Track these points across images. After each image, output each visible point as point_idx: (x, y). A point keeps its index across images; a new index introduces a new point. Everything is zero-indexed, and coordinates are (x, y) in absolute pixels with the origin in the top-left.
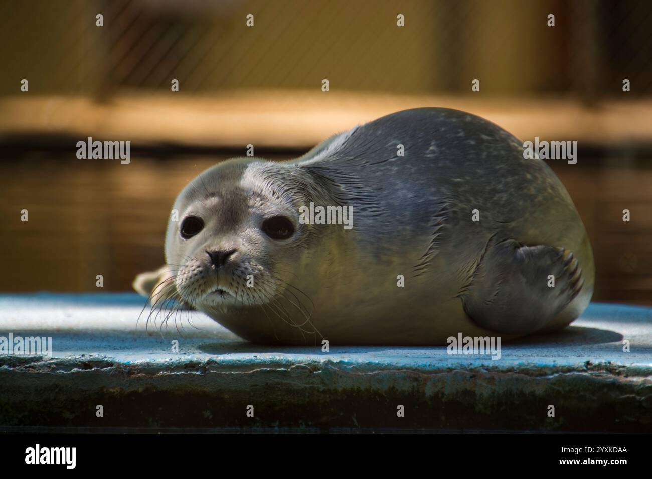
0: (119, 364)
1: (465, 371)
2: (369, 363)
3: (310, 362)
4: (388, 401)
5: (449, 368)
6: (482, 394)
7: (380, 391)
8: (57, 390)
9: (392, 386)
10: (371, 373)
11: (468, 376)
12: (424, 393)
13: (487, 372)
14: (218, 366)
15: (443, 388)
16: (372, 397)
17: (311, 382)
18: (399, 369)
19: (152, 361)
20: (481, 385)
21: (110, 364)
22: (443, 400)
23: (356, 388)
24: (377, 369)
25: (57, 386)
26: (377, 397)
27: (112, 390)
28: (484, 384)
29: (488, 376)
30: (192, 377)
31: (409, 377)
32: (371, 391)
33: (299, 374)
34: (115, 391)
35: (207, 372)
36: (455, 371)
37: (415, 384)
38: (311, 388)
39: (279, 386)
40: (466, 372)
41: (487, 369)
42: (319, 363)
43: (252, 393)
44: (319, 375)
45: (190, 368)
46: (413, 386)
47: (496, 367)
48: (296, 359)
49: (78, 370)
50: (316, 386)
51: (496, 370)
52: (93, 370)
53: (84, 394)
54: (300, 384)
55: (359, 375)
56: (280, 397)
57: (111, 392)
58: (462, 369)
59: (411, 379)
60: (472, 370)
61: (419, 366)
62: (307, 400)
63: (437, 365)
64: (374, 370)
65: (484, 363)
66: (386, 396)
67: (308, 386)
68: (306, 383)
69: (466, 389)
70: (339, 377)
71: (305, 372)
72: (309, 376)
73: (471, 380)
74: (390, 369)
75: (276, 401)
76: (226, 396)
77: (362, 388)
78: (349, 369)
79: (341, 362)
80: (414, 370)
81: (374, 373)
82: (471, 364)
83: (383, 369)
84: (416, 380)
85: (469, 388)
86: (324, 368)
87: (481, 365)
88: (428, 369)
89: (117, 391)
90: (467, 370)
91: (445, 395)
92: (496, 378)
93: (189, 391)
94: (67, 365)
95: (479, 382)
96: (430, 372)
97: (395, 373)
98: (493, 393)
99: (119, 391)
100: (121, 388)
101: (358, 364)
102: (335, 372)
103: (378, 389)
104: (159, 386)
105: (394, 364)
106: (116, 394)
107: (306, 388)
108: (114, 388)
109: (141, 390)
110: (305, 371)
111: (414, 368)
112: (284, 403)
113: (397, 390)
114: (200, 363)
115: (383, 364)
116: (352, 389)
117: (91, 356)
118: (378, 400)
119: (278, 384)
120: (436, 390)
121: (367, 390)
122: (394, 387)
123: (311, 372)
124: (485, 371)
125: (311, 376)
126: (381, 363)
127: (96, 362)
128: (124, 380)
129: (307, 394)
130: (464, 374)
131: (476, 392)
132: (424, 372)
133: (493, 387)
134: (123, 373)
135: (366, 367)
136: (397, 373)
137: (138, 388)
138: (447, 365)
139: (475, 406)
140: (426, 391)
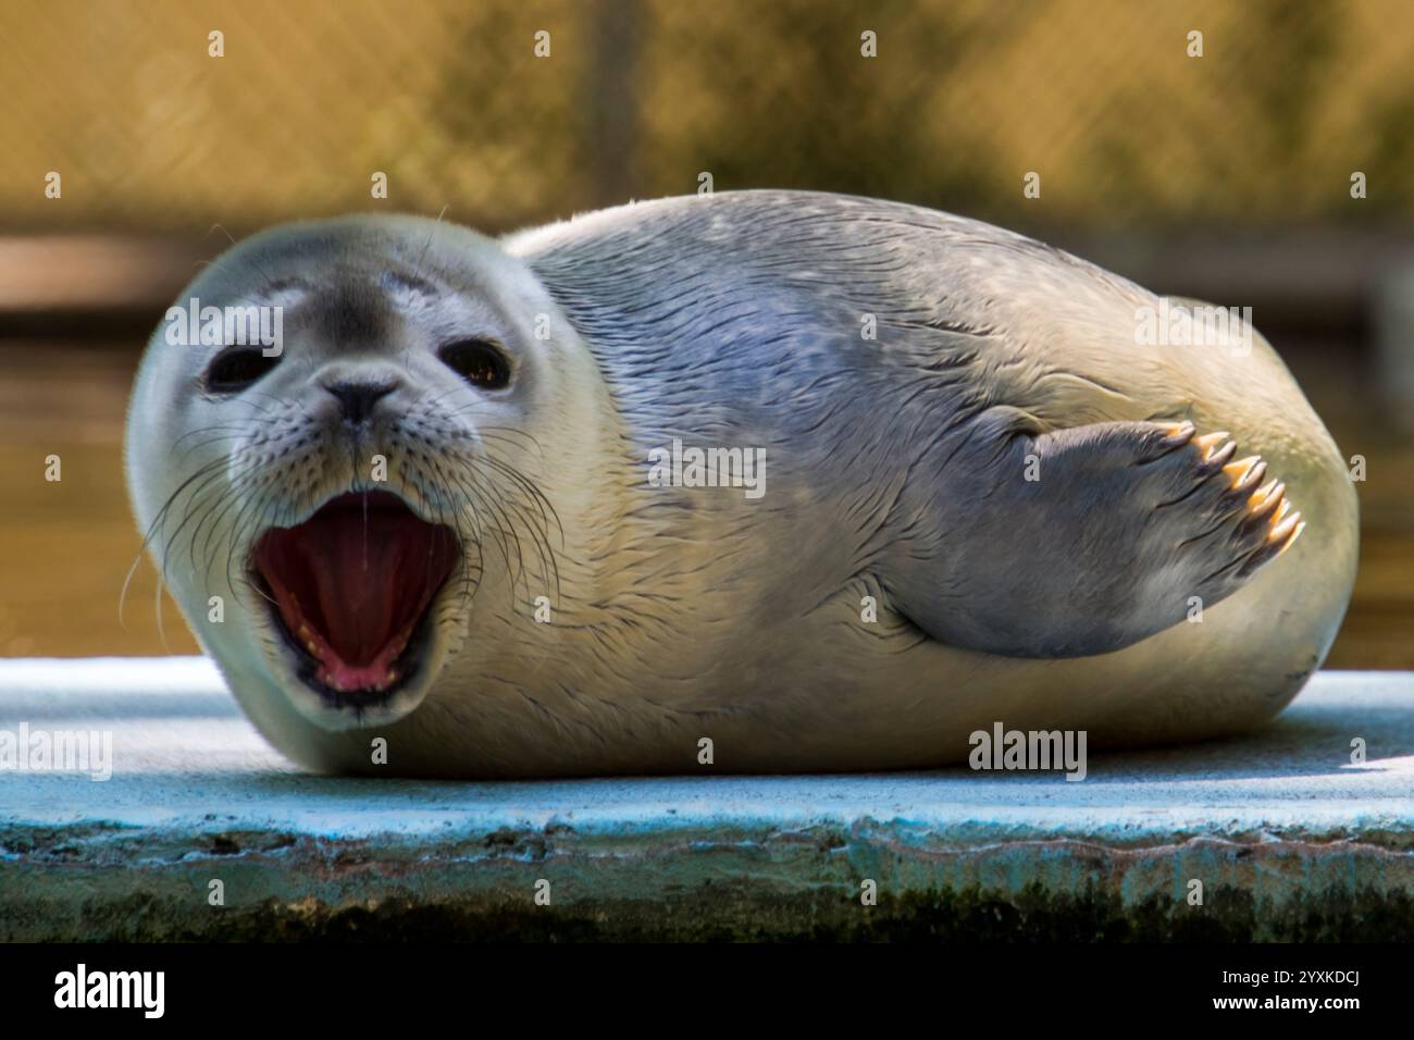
0: (309, 838)
1: (1219, 840)
2: (971, 822)
3: (816, 822)
4: (1024, 920)
5: (1179, 833)
6: (1267, 900)
7: (1003, 896)
8: (145, 910)
9: (1033, 881)
10: (979, 850)
11: (1232, 854)
12: (1118, 900)
13: (1279, 840)
14: (578, 838)
15: (1166, 884)
16: (984, 911)
17: (823, 873)
18: (1048, 838)
19: (397, 829)
20: (1266, 874)
21: (288, 840)
22: (1169, 915)
23: (939, 889)
24: (994, 838)
25: (144, 899)
26: (996, 911)
27: (294, 907)
28: (1275, 872)
29: (1283, 852)
30: (508, 869)
31: (1079, 859)
32: (980, 897)
33: (792, 856)
34: (304, 908)
35: (547, 855)
36: (1196, 839)
37: (1095, 875)
38: (822, 891)
39: (740, 887)
40: (1226, 842)
41: (1278, 834)
42: (841, 824)
43: (669, 908)
44: (843, 858)
45: (501, 846)
46: (1090, 880)
47: (1301, 828)
48: (779, 815)
49: (203, 856)
50: (836, 884)
51: (1304, 833)
52: (242, 854)
53: (218, 917)
54: (792, 881)
55: (946, 855)
56: (742, 917)
57: (291, 912)
58: (1214, 833)
59: (1084, 863)
60: (1238, 837)
61: (1100, 829)
62: (813, 922)
63: (1146, 827)
64: (985, 841)
65: (1266, 820)
66: (1018, 907)
67: (815, 886)
68: (812, 880)
69: (1228, 887)
70: (895, 862)
71: (808, 850)
72: (817, 859)
73: (1239, 862)
74: (1025, 838)
75: (731, 926)
76: (601, 917)
77: (958, 889)
78: (920, 838)
79: (896, 822)
80: (1089, 839)
81: (986, 847)
82: (1235, 821)
83: (1007, 839)
84: (1096, 864)
85: (1234, 884)
86: (854, 837)
87: (1260, 823)
88: (1123, 835)
89: (309, 909)
90: (1226, 837)
91: (1173, 901)
92: (1305, 856)
93: (501, 904)
94: (168, 844)
95: (1261, 866)
96: (1129, 844)
97: (1040, 847)
98: (1297, 895)
99: (314, 908)
100: (318, 902)
101: (941, 825)
102: (884, 847)
103: (999, 891)
104: (421, 894)
105: (1035, 825)
106: (305, 916)
107: (811, 893)
108: (300, 900)
109: (372, 905)
110: (806, 846)
111: (1088, 834)
112: (754, 931)
113: (1047, 891)
114: (528, 832)
115: (1006, 826)
116: (929, 891)
117: (231, 818)
118: (999, 917)
119: (739, 882)
120: (1149, 890)
121: (970, 894)
122: (1038, 885)
123: (822, 850)
124: (1273, 839)
125: (823, 859)
126: (1002, 822)
127: (248, 833)
128: (325, 880)
129: (814, 908)
130: (1220, 846)
131: (1254, 893)
132: (1115, 844)
133: (1299, 880)
134: (323, 862)
135: (963, 833)
136: (1046, 849)
137: (366, 901)
138: (1173, 824)
139: (1251, 928)
140: (1123, 893)
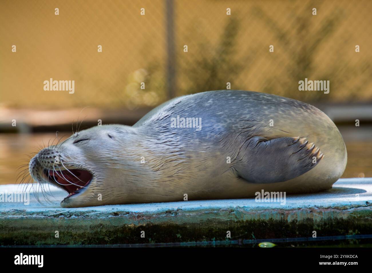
0: (132, 212)
1: (306, 209)
2: (258, 207)
3: (229, 207)
4: (269, 225)
5: (298, 208)
6: (316, 220)
7: (265, 221)
8: (101, 227)
9: (271, 218)
10: (260, 212)
11: (309, 211)
12: (287, 221)
13: (318, 209)
14: (183, 211)
15: (297, 217)
16: (261, 224)
17: (230, 217)
18: (273, 209)
19: (149, 210)
20: (316, 215)
21: (128, 213)
22: (297, 224)
23: (253, 220)
24: (263, 210)
25: (101, 225)
26: (264, 223)
27: (130, 226)
28: (317, 215)
29: (319, 211)
30: (170, 217)
31: (279, 213)
32: (261, 221)
33: (224, 214)
34: (131, 226)
35: (177, 215)
36: (302, 209)
37: (282, 216)
38: (230, 220)
39: (214, 220)
40: (308, 209)
41: (318, 208)
42: (233, 208)
43: (201, 224)
44: (234, 214)
45: (168, 213)
46: (281, 217)
47: (322, 206)
48: (221, 206)
49: (112, 216)
50: (233, 219)
51: (322, 208)
52: (119, 216)
53: (115, 228)
54: (224, 219)
55: (254, 213)
56: (215, 226)
57: (129, 227)
58: (306, 208)
59: (280, 214)
60: (310, 208)
61: (283, 207)
62: (229, 226)
63: (292, 207)
64: (261, 210)
65: (315, 205)
66: (268, 223)
67: (229, 219)
68: (228, 218)
69: (308, 218)
70: (244, 215)
71: (227, 213)
72: (229, 214)
73: (310, 213)
74: (269, 210)
75: (213, 227)
76: (188, 226)
77: (256, 219)
78: (249, 210)
79: (244, 207)
80: (281, 209)
81: (261, 211)
82: (309, 205)
83: (265, 210)
84: (283, 214)
85: (309, 217)
86: (236, 210)
87: (314, 206)
88: (288, 208)
89: (132, 226)
90: (308, 208)
91: (298, 221)
92: (323, 212)
93: (169, 224)
94: (105, 214)
95: (314, 214)
96: (289, 210)
97: (272, 211)
98: (322, 219)
99: (133, 226)
100: (134, 225)
101: (253, 207)
102: (242, 212)
103: (264, 220)
104: (154, 223)
105: (271, 207)
106: (132, 227)
107: (228, 221)
108: (131, 224)
109: (144, 225)
110: (227, 212)
111: (281, 208)
112: (217, 228)
113: (273, 220)
114: (174, 210)
115: (265, 207)
116: (251, 220)
117: (117, 209)
118: (264, 225)
119: (214, 219)
120: (293, 219)
121: (259, 220)
122: (272, 218)
123: (230, 213)
124: (317, 209)
125: (230, 214)
126: (264, 206)
127: (121, 212)
128: (135, 220)
129: (229, 224)
130: (306, 210)
131: (313, 219)
132: (286, 210)
133: (322, 216)
134: (135, 217)
135: (257, 209)
136: (273, 211)
137: (143, 224)
138: (297, 206)
139: (313, 226)
140: (288, 220)
